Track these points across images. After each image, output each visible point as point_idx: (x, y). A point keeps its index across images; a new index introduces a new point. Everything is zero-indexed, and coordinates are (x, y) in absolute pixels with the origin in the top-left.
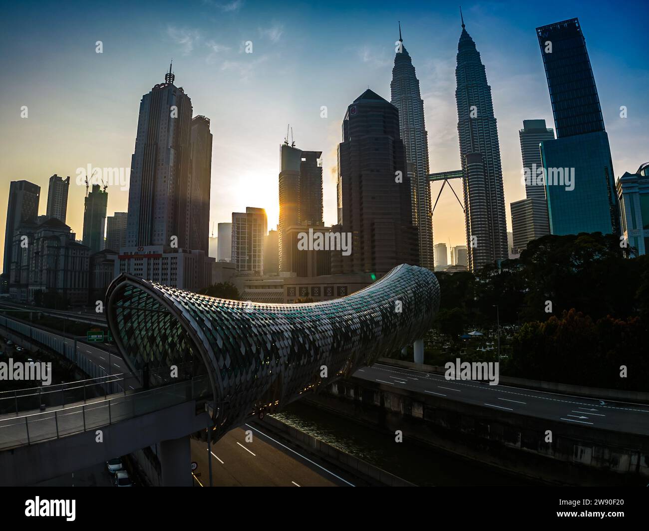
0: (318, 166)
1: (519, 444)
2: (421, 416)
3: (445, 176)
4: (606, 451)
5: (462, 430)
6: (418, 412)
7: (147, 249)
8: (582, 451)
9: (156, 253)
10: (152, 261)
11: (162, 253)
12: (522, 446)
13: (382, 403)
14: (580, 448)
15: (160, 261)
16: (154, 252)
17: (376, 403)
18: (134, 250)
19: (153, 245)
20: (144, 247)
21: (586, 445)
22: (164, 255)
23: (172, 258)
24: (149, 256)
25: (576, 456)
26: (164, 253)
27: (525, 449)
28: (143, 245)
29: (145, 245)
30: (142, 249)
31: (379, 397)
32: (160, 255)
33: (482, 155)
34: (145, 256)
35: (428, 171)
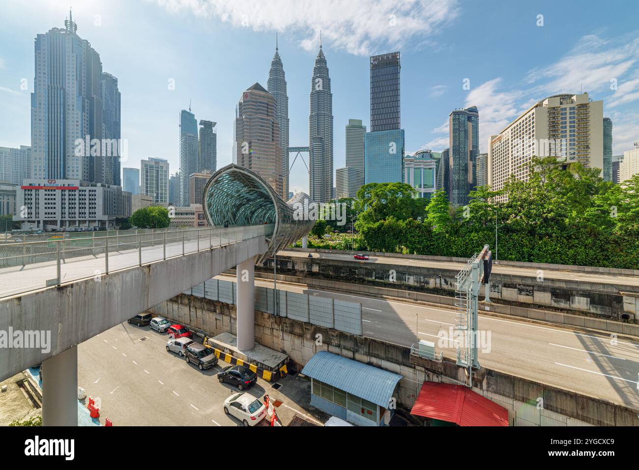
0: (214, 132)
1: (374, 278)
2: (318, 271)
3: (299, 149)
4: (422, 277)
5: (342, 275)
6: (315, 269)
7: (60, 182)
8: (408, 278)
9: (71, 186)
10: (67, 193)
11: (79, 186)
12: (375, 279)
13: (293, 267)
14: (407, 277)
15: (77, 193)
16: (69, 185)
17: (289, 267)
18: (44, 182)
19: (66, 179)
20: (56, 180)
21: (410, 275)
22: (81, 188)
23: (90, 191)
24: (63, 189)
25: (405, 281)
26: (80, 186)
27: (377, 280)
28: (54, 178)
29: (57, 179)
30: (53, 182)
31: (291, 264)
32: (77, 188)
33: (322, 139)
34: (58, 188)
35: (288, 145)
